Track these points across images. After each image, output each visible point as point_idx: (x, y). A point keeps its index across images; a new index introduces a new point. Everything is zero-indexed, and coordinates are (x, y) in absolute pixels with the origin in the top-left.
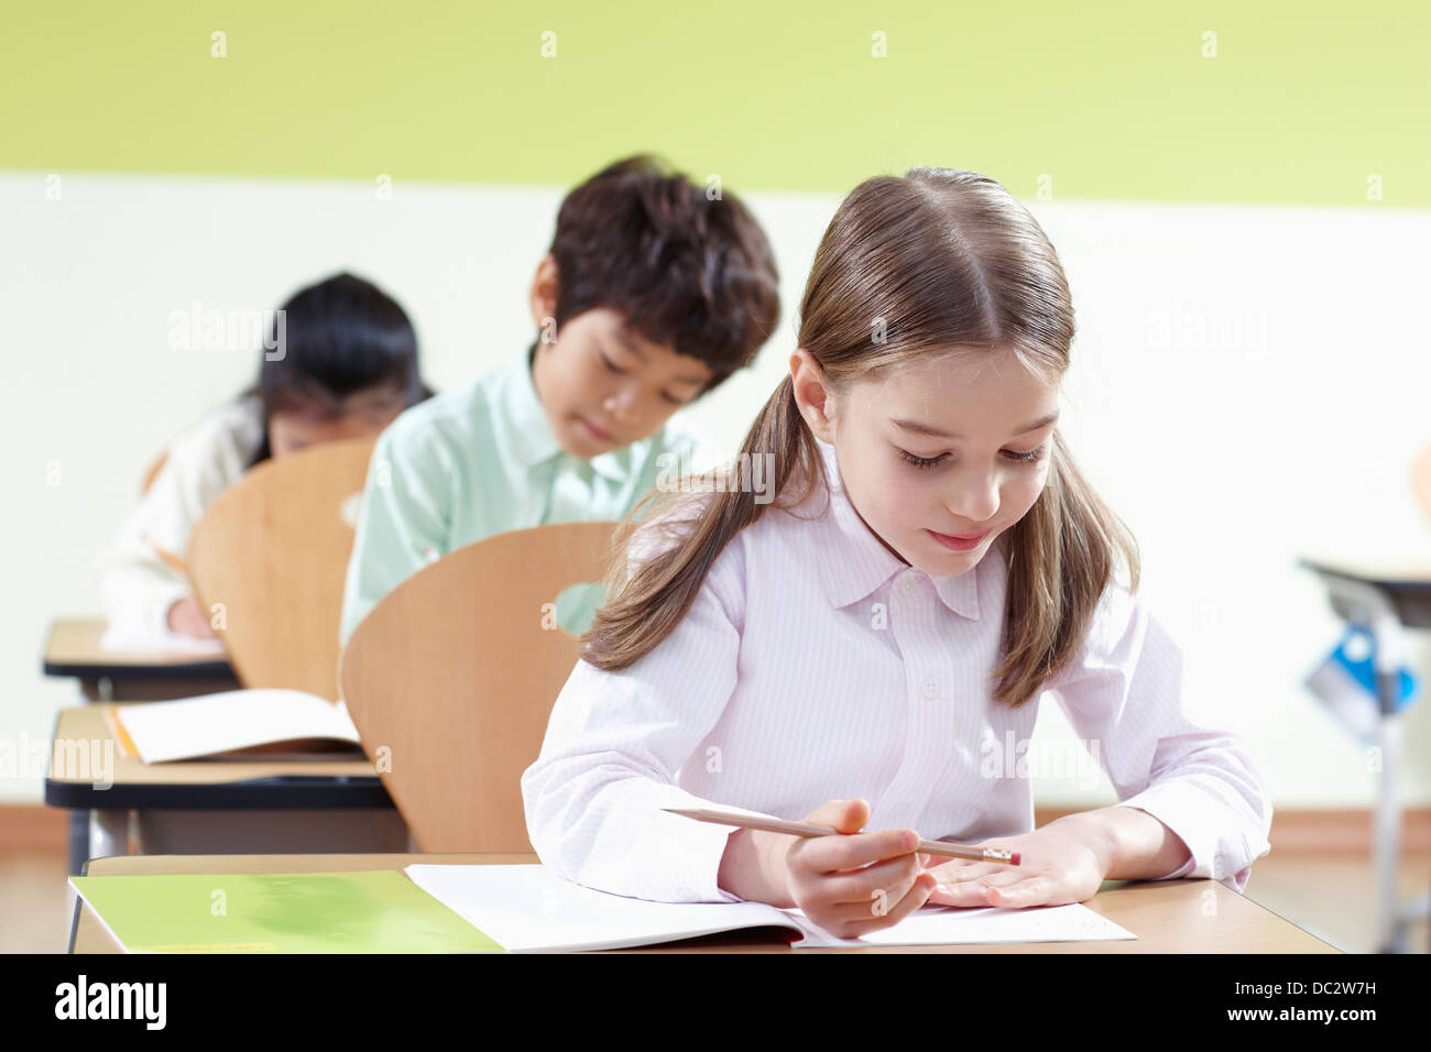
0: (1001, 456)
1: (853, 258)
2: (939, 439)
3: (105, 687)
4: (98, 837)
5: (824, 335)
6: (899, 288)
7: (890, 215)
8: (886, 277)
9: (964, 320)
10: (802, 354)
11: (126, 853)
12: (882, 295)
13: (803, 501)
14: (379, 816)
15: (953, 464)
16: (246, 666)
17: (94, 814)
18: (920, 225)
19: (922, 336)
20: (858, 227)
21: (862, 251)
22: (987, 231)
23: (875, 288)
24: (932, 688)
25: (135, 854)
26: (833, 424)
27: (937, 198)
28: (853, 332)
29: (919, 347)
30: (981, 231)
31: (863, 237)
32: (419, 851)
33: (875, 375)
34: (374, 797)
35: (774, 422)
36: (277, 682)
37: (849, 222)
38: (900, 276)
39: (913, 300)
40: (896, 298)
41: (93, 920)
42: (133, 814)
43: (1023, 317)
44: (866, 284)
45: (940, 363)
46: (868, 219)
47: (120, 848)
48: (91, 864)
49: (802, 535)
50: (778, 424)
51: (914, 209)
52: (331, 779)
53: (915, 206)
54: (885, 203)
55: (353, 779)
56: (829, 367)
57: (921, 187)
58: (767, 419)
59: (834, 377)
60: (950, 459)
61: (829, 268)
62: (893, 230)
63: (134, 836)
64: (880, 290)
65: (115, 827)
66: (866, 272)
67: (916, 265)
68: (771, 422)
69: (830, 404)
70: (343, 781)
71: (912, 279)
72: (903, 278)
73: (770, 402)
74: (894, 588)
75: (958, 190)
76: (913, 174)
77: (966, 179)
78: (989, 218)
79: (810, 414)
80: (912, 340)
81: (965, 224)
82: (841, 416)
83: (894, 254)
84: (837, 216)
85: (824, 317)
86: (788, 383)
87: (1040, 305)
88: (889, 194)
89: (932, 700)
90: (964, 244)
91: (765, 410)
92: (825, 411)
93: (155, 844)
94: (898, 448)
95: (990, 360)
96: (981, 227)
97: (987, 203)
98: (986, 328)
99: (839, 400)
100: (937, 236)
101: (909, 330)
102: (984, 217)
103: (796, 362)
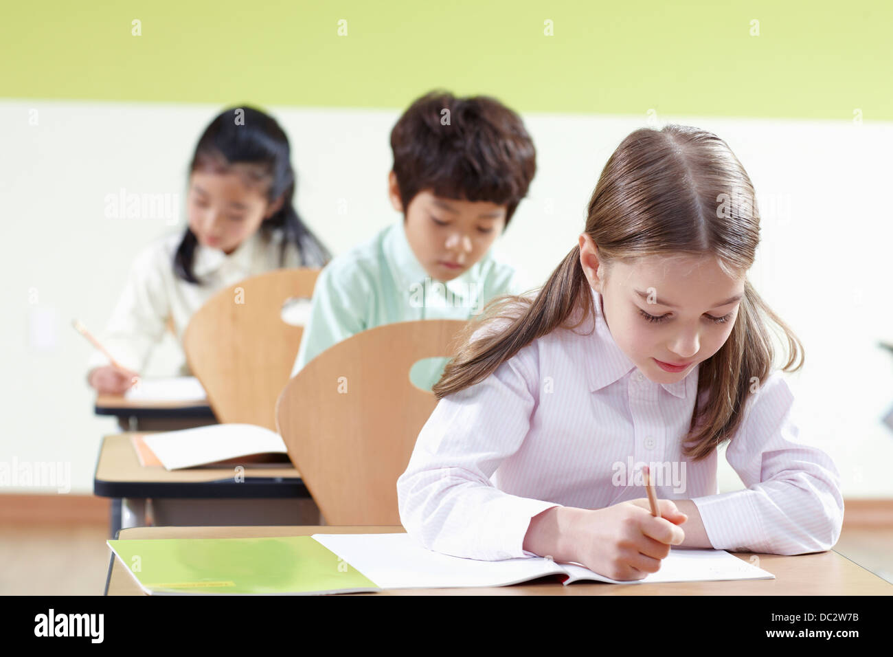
0: (704, 317)
1: (622, 184)
2: (663, 306)
3: (133, 422)
4: (127, 515)
5: (599, 230)
6: (647, 210)
7: (646, 160)
8: (639, 201)
9: (686, 236)
10: (586, 237)
11: (145, 525)
12: (636, 213)
13: (579, 325)
14: (301, 502)
15: (672, 320)
16: (221, 409)
17: (125, 501)
18: (666, 169)
19: (659, 243)
20: (627, 164)
21: (626, 181)
22: (707, 176)
23: (632, 207)
24: (650, 443)
25: (150, 525)
26: (602, 283)
27: (680, 151)
28: (616, 234)
29: (655, 249)
30: (703, 176)
31: (629, 171)
32: (326, 525)
33: (627, 260)
34: (297, 491)
35: (565, 274)
36: (240, 420)
37: (622, 159)
38: (649, 202)
39: (655, 219)
40: (646, 216)
41: (121, 567)
42: (149, 501)
43: (724, 237)
44: (628, 203)
45: (669, 262)
46: (633, 160)
47: (141, 522)
48: (121, 532)
49: (577, 346)
50: (568, 277)
51: (663, 157)
52: (271, 479)
53: (665, 153)
54: (646, 150)
55: (285, 479)
56: (601, 249)
57: (670, 140)
58: (562, 271)
59: (604, 256)
60: (670, 317)
61: (607, 187)
62: (648, 170)
63: (149, 515)
64: (635, 209)
65: (138, 509)
66: (628, 197)
67: (660, 196)
68: (563, 274)
69: (601, 270)
70: (279, 481)
71: (656, 204)
72: (652, 204)
73: (564, 261)
74: (632, 378)
75: (694, 145)
76: (668, 130)
77: (700, 137)
78: (711, 167)
79: (588, 272)
80: (651, 244)
81: (694, 171)
82: (606, 278)
83: (646, 186)
84: (615, 154)
85: (601, 219)
86: (577, 250)
87: (736, 228)
88: (649, 144)
89: (650, 450)
90: (693, 184)
91: (561, 266)
92: (598, 273)
93: (162, 520)
94: (638, 307)
95: (699, 263)
96: (705, 173)
97: (712, 157)
98: (700, 241)
99: (606, 270)
100: (676, 177)
101: (650, 237)
102: (709, 167)
103: (582, 240)
